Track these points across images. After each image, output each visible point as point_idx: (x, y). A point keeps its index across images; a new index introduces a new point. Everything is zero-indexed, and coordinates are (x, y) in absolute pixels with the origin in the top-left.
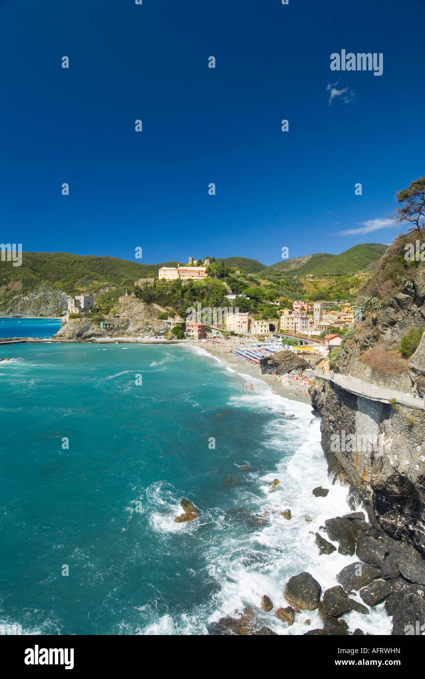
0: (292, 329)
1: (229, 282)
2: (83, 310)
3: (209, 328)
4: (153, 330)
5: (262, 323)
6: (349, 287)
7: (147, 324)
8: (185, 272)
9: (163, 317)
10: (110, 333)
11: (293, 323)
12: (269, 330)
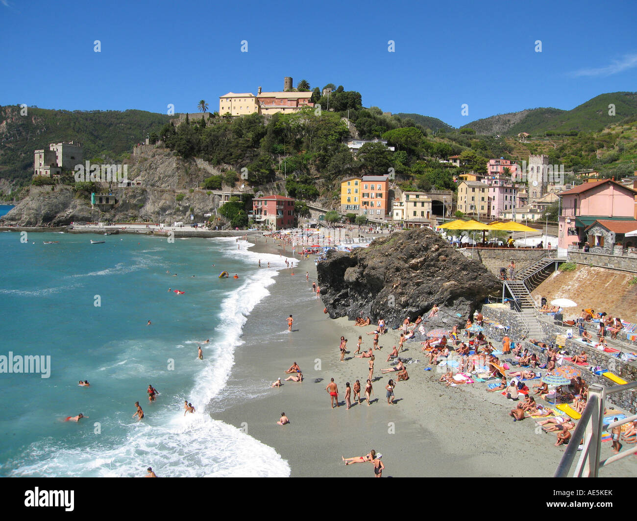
0: (482, 211)
1: (354, 118)
2: (60, 170)
3: (304, 208)
4: (192, 210)
5: (417, 196)
6: (595, 146)
7: (180, 198)
8: (271, 102)
9: (214, 185)
10: (108, 216)
11: (483, 199)
12: (431, 212)
